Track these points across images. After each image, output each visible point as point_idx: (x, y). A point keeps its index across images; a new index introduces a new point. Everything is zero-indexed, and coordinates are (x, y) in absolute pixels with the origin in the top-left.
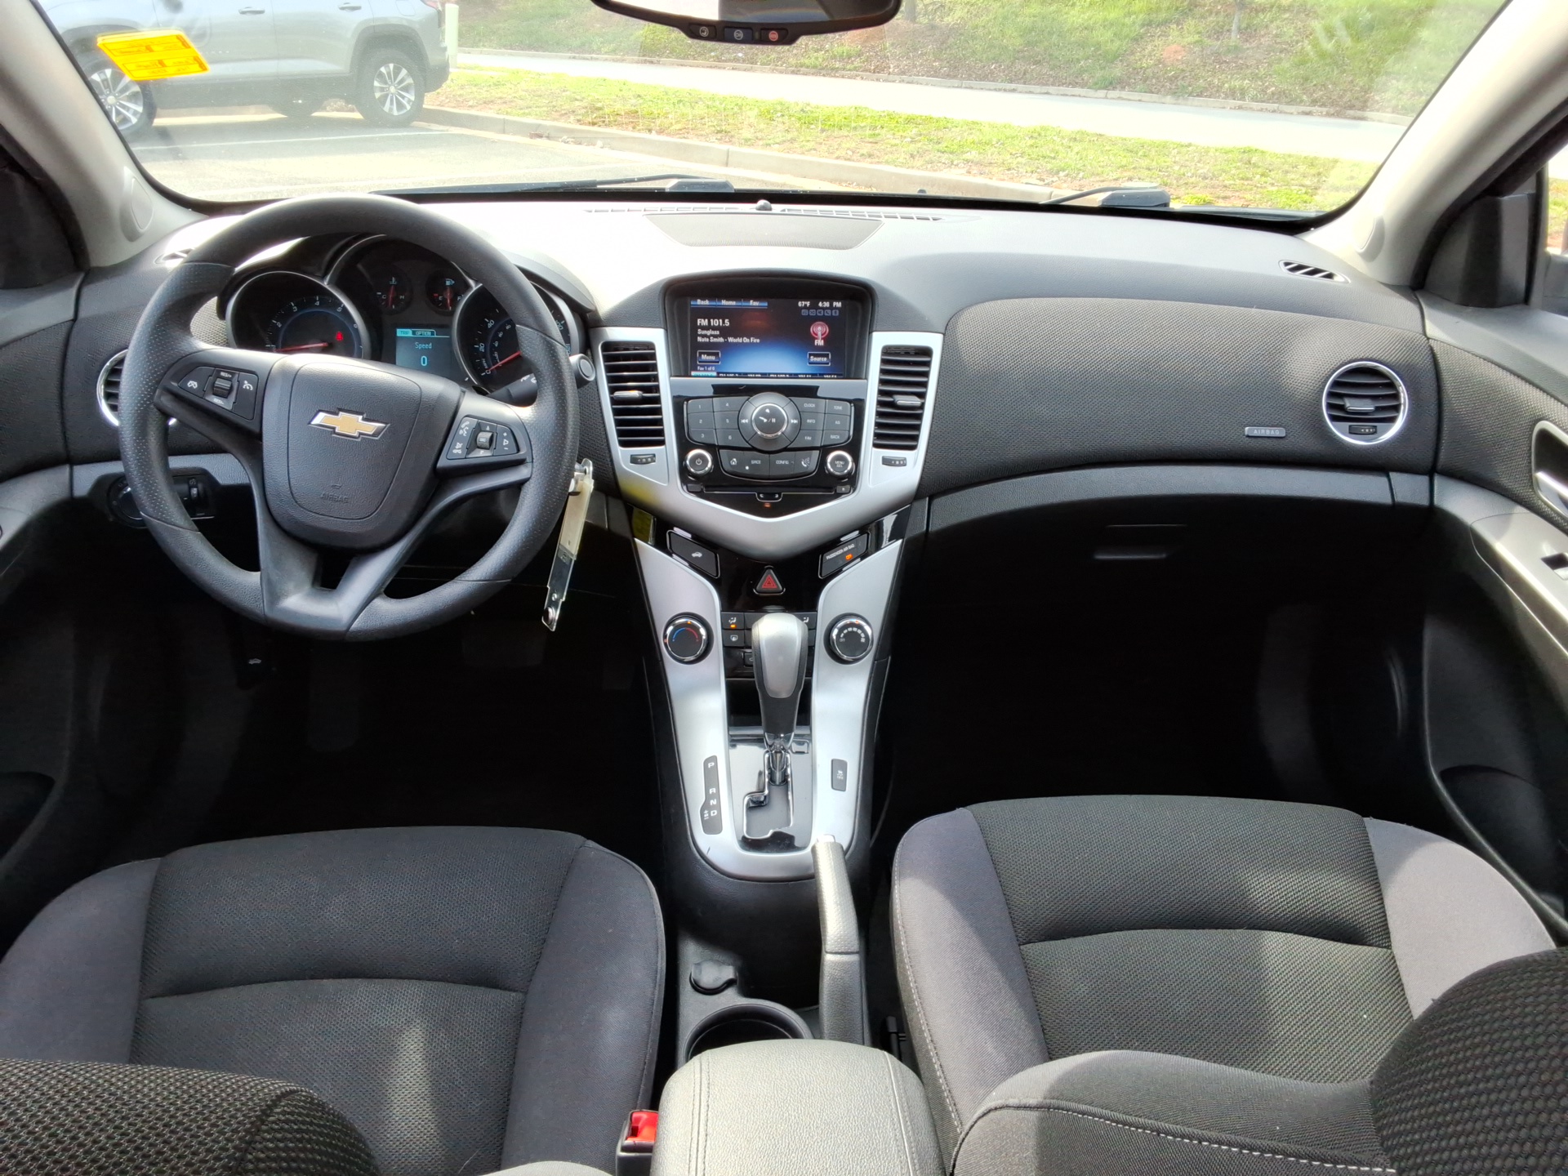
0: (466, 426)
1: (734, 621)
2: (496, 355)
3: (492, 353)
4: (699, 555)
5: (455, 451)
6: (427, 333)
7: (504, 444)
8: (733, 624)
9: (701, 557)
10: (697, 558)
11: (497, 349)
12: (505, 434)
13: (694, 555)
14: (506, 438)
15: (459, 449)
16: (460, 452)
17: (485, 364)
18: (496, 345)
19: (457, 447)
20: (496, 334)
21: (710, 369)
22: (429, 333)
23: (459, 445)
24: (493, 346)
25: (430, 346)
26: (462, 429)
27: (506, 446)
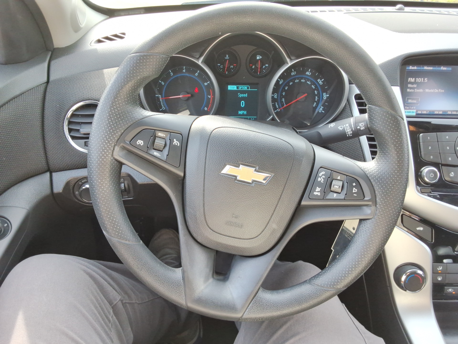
0: (323, 175)
1: (441, 269)
2: (283, 100)
3: (281, 99)
4: (421, 229)
5: (315, 193)
6: (245, 88)
7: (354, 191)
8: (440, 270)
9: (422, 230)
10: (420, 230)
11: (284, 97)
12: (354, 184)
13: (418, 229)
14: (355, 187)
15: (318, 192)
16: (319, 194)
17: (277, 106)
18: (284, 94)
19: (317, 190)
20: (284, 88)
21: (412, 108)
22: (246, 88)
23: (318, 189)
24: (281, 95)
25: (246, 95)
26: (320, 177)
27: (355, 193)
